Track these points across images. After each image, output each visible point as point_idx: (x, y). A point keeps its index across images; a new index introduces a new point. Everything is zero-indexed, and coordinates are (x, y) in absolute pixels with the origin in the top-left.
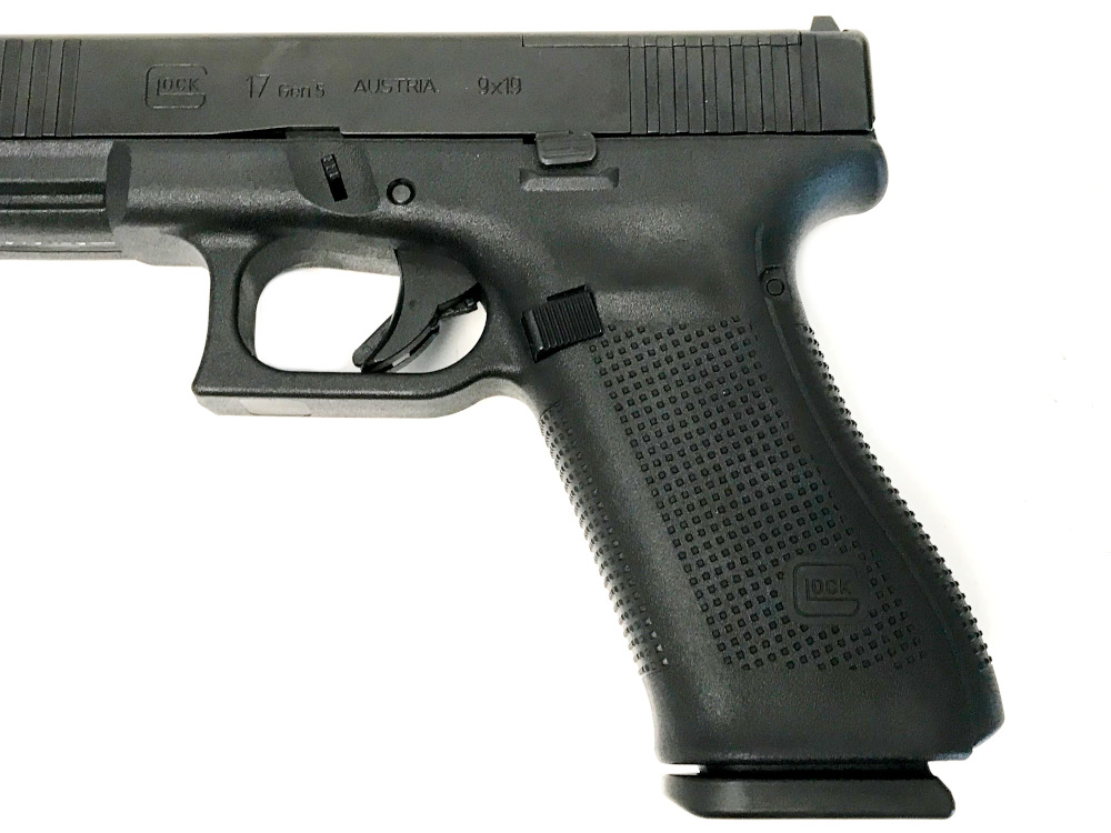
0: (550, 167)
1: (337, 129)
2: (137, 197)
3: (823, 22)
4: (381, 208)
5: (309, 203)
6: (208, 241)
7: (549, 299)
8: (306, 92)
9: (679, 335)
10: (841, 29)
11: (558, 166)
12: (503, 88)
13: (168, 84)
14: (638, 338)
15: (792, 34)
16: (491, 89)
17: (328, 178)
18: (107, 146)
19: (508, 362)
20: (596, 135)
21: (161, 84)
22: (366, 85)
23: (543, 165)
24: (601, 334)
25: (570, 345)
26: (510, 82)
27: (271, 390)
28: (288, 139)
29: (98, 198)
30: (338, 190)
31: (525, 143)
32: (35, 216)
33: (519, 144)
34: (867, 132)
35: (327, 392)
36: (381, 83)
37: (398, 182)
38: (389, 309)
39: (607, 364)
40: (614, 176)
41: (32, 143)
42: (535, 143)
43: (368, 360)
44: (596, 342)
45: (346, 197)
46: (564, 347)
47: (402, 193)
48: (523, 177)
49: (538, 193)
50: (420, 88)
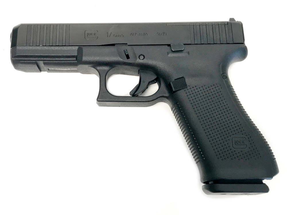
0: (174, 51)
1: (127, 44)
2: (85, 59)
3: (232, 19)
4: (137, 60)
5: (122, 60)
6: (98, 68)
7: (175, 80)
8: (120, 36)
9: (204, 88)
10: (236, 21)
11: (175, 51)
12: (163, 34)
13: (90, 34)
14: (195, 88)
15: (226, 22)
16: (160, 35)
17: (126, 54)
18: (77, 48)
19: (165, 94)
20: (184, 44)
21: (88, 34)
22: (133, 34)
23: (172, 51)
24: (187, 87)
25: (180, 90)
26: (164, 33)
27: (114, 100)
28: (116, 46)
29: (75, 59)
30: (128, 57)
31: (168, 46)
32: (61, 63)
33: (167, 46)
34: (243, 43)
35: (126, 101)
36: (136, 34)
37: (141, 55)
38: (137, 82)
39: (188, 94)
40: (189, 53)
41: (60, 47)
42: (170, 46)
43: (133, 94)
44: (186, 89)
45: (129, 58)
46: (179, 90)
47: (142, 57)
48: (168, 53)
49: (172, 57)
50: (144, 34)
